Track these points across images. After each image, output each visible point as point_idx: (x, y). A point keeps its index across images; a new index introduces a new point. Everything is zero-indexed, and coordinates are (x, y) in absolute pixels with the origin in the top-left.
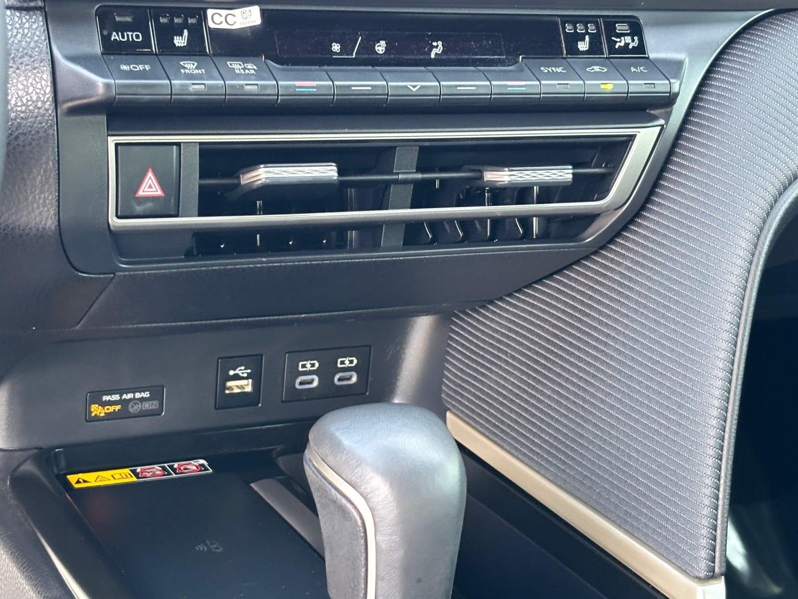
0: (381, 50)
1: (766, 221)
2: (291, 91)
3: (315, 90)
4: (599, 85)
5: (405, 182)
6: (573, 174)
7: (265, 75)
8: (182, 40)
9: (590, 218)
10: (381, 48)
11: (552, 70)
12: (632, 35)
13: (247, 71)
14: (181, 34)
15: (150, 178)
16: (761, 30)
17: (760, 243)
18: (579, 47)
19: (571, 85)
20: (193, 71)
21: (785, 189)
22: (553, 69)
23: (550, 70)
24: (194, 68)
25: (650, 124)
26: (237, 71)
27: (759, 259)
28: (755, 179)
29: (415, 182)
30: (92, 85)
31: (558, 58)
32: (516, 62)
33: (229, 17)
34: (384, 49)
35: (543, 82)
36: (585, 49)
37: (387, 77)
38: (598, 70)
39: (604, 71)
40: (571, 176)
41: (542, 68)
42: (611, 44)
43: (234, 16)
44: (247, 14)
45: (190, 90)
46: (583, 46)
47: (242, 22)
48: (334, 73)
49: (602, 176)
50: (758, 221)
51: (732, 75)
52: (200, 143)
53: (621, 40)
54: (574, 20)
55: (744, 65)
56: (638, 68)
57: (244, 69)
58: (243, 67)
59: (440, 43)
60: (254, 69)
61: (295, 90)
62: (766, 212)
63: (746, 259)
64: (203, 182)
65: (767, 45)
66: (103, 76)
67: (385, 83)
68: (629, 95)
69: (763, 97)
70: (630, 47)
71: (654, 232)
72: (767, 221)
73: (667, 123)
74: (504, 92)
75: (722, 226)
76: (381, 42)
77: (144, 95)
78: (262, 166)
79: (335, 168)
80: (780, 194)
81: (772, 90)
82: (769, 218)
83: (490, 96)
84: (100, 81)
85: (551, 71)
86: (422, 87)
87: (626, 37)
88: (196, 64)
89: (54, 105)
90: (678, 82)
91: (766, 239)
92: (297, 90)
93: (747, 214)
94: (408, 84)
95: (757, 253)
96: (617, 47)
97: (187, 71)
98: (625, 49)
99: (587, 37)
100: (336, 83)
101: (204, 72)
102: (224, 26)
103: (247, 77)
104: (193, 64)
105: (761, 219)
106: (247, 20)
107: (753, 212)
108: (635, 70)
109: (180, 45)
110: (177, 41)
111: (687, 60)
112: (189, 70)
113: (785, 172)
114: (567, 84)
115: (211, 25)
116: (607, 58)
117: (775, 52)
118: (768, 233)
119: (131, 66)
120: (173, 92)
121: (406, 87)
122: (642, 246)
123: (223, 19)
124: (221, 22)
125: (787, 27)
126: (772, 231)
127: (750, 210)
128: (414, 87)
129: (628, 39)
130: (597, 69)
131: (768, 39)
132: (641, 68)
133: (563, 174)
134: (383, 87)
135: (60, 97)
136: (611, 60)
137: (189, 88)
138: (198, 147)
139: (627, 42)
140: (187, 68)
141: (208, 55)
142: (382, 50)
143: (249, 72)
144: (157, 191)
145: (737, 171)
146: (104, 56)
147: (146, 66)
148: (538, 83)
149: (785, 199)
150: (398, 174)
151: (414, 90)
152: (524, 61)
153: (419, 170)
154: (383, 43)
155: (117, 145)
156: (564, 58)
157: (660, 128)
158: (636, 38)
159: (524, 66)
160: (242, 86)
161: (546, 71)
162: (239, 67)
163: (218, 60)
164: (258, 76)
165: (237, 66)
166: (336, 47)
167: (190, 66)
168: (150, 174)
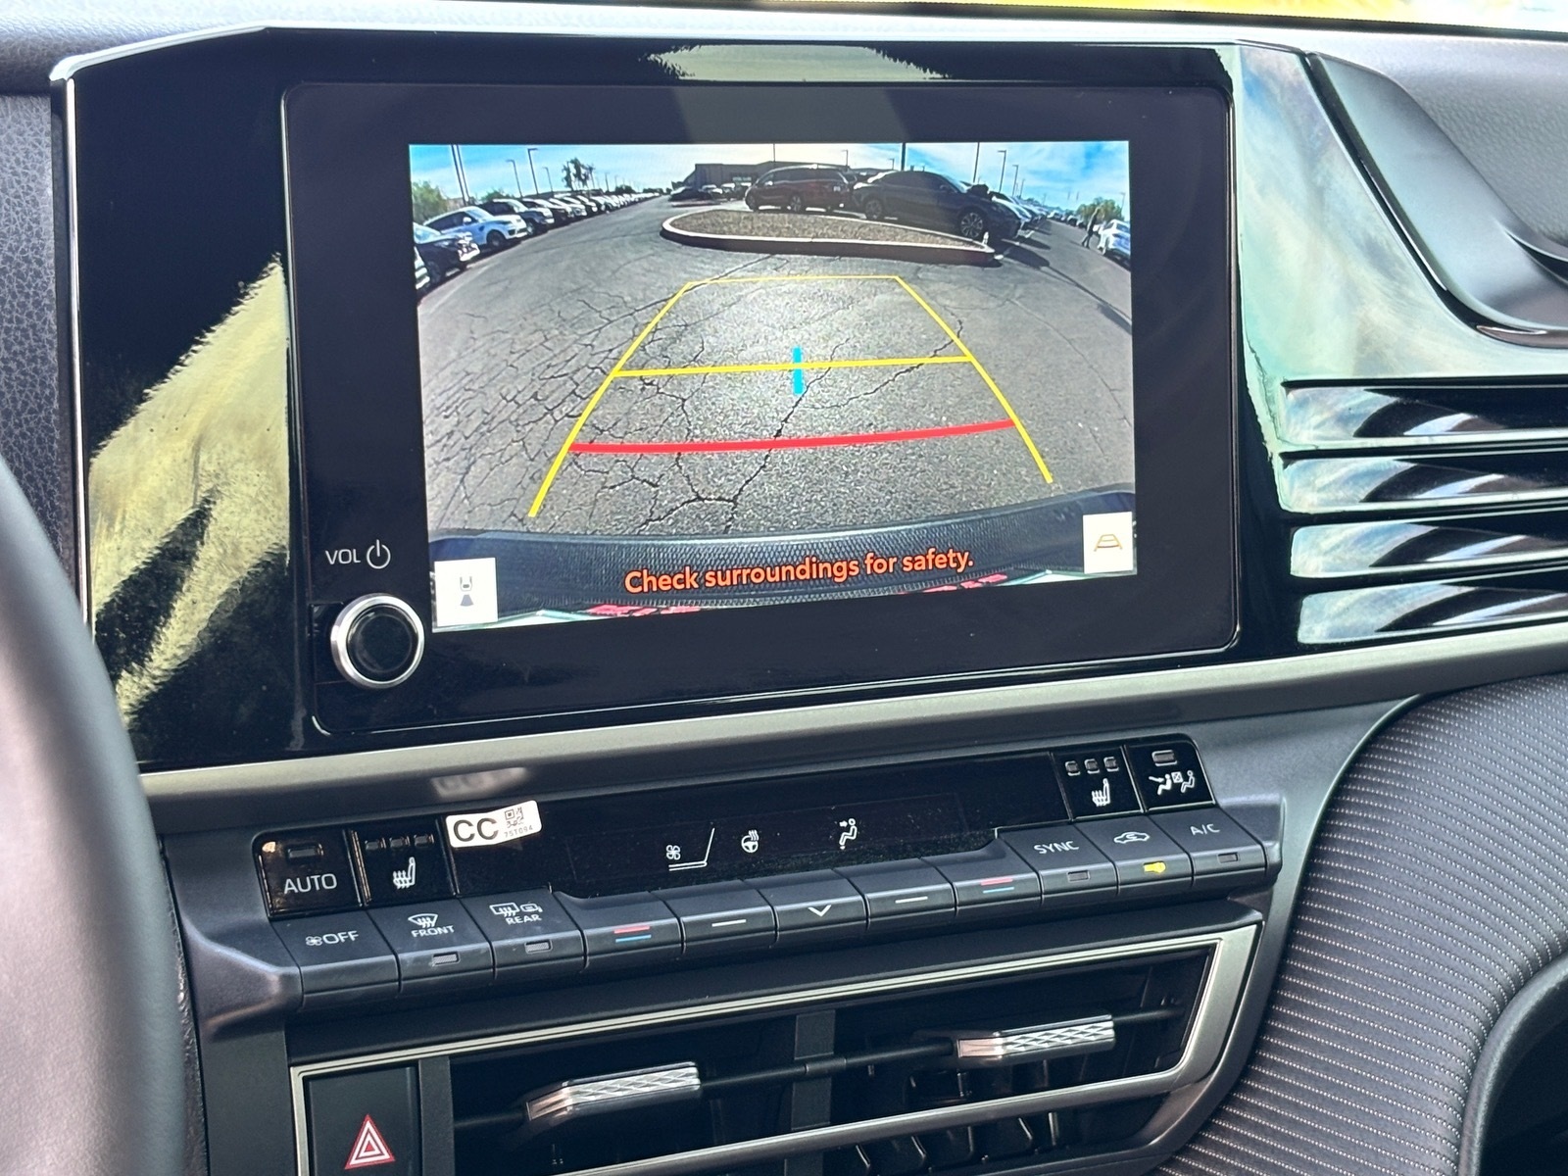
0: (751, 847)
1: (1471, 1081)
2: (608, 944)
3: (649, 936)
4: (1141, 866)
5: (818, 1076)
6: (1116, 1028)
7: (558, 922)
8: (407, 876)
9: (1152, 1102)
10: (750, 843)
11: (1054, 847)
12: (1182, 769)
13: (526, 919)
14: (404, 867)
15: (369, 1131)
16: (1405, 733)
17: (1468, 1123)
18: (1095, 799)
19: (1091, 872)
20: (433, 931)
21: (1496, 1017)
22: (1056, 845)
23: (1050, 848)
24: (433, 925)
25: (1236, 923)
26: (510, 921)
27: (1469, 1152)
28: (1441, 1007)
29: (836, 1075)
30: (259, 980)
31: (1061, 824)
32: (991, 840)
33: (485, 825)
34: (756, 843)
35: (1042, 873)
36: (1105, 803)
37: (771, 897)
38: (1135, 839)
39: (1145, 839)
40: (1111, 1033)
41: (1036, 847)
42: (1150, 790)
43: (493, 822)
44: (516, 816)
45: (430, 967)
46: (1101, 798)
47: (508, 830)
48: (677, 901)
49: (1163, 1024)
50: (1457, 1084)
51: (1367, 820)
52: (451, 1056)
53: (1166, 780)
54: (1078, 754)
55: (1386, 800)
56: (1203, 827)
57: (521, 915)
58: (518, 910)
59: (852, 822)
60: (537, 913)
61: (614, 942)
62: (1470, 1065)
63: (1449, 1155)
64: (460, 1124)
65: (1420, 761)
66: (278, 964)
67: (768, 908)
68: (1195, 878)
69: (1429, 856)
70: (1183, 790)
71: (1272, 1116)
72: (1474, 1081)
73: (1266, 918)
74: (977, 897)
75: (1394, 1098)
76: (750, 832)
77: (354, 986)
78: (565, 1084)
79: (694, 1070)
80: (1489, 1029)
81: (1443, 841)
82: (1475, 1075)
83: (953, 909)
84: (271, 972)
85: (1053, 850)
86: (834, 907)
87: (1173, 774)
88: (436, 916)
89: (192, 1023)
90: (1277, 846)
91: (1476, 1114)
92: (618, 940)
93: (1436, 1073)
94: (810, 905)
95: (1465, 1143)
96: (1159, 792)
97: (422, 933)
98: (1175, 794)
99: (1105, 781)
100: (684, 919)
101: (452, 931)
102: (478, 841)
103: (527, 929)
104: (432, 918)
105: (1462, 1078)
106: (517, 827)
107: (1447, 1067)
108: (1199, 831)
109: (403, 885)
110: (398, 880)
111: (1284, 800)
112: (426, 929)
113: (1491, 989)
114: (1086, 871)
115: (455, 843)
116: (1145, 814)
117: (1436, 771)
118: (1478, 1103)
119: (325, 937)
120: (403, 975)
121: (806, 910)
122: (1254, 1144)
123: (474, 830)
124: (472, 837)
125: (1450, 725)
126: (1485, 1099)
127: (1441, 1064)
128: (820, 908)
129: (1177, 777)
130: (1131, 837)
131: (1420, 749)
132: (1208, 826)
133: (1098, 1031)
134: (767, 914)
135: (202, 1009)
136: (1152, 816)
137: (430, 964)
138: (448, 1062)
139: (1175, 781)
140: (420, 927)
141: (454, 897)
142: (754, 847)
143: (529, 919)
144: (382, 1154)
145: (1405, 994)
146: (276, 924)
147: (350, 933)
148: (1034, 875)
149: (1498, 1036)
150: (803, 1063)
151: (821, 914)
152: (1001, 835)
153: (840, 1051)
154: (753, 834)
155: (306, 1080)
156: (1071, 823)
157: (1254, 927)
158: (1190, 773)
159: (1004, 846)
160: (522, 947)
161: (1045, 851)
162: (510, 912)
163: (472, 904)
164: (546, 925)
165: (507, 911)
166: (673, 852)
167: (426, 923)
168: (368, 1126)
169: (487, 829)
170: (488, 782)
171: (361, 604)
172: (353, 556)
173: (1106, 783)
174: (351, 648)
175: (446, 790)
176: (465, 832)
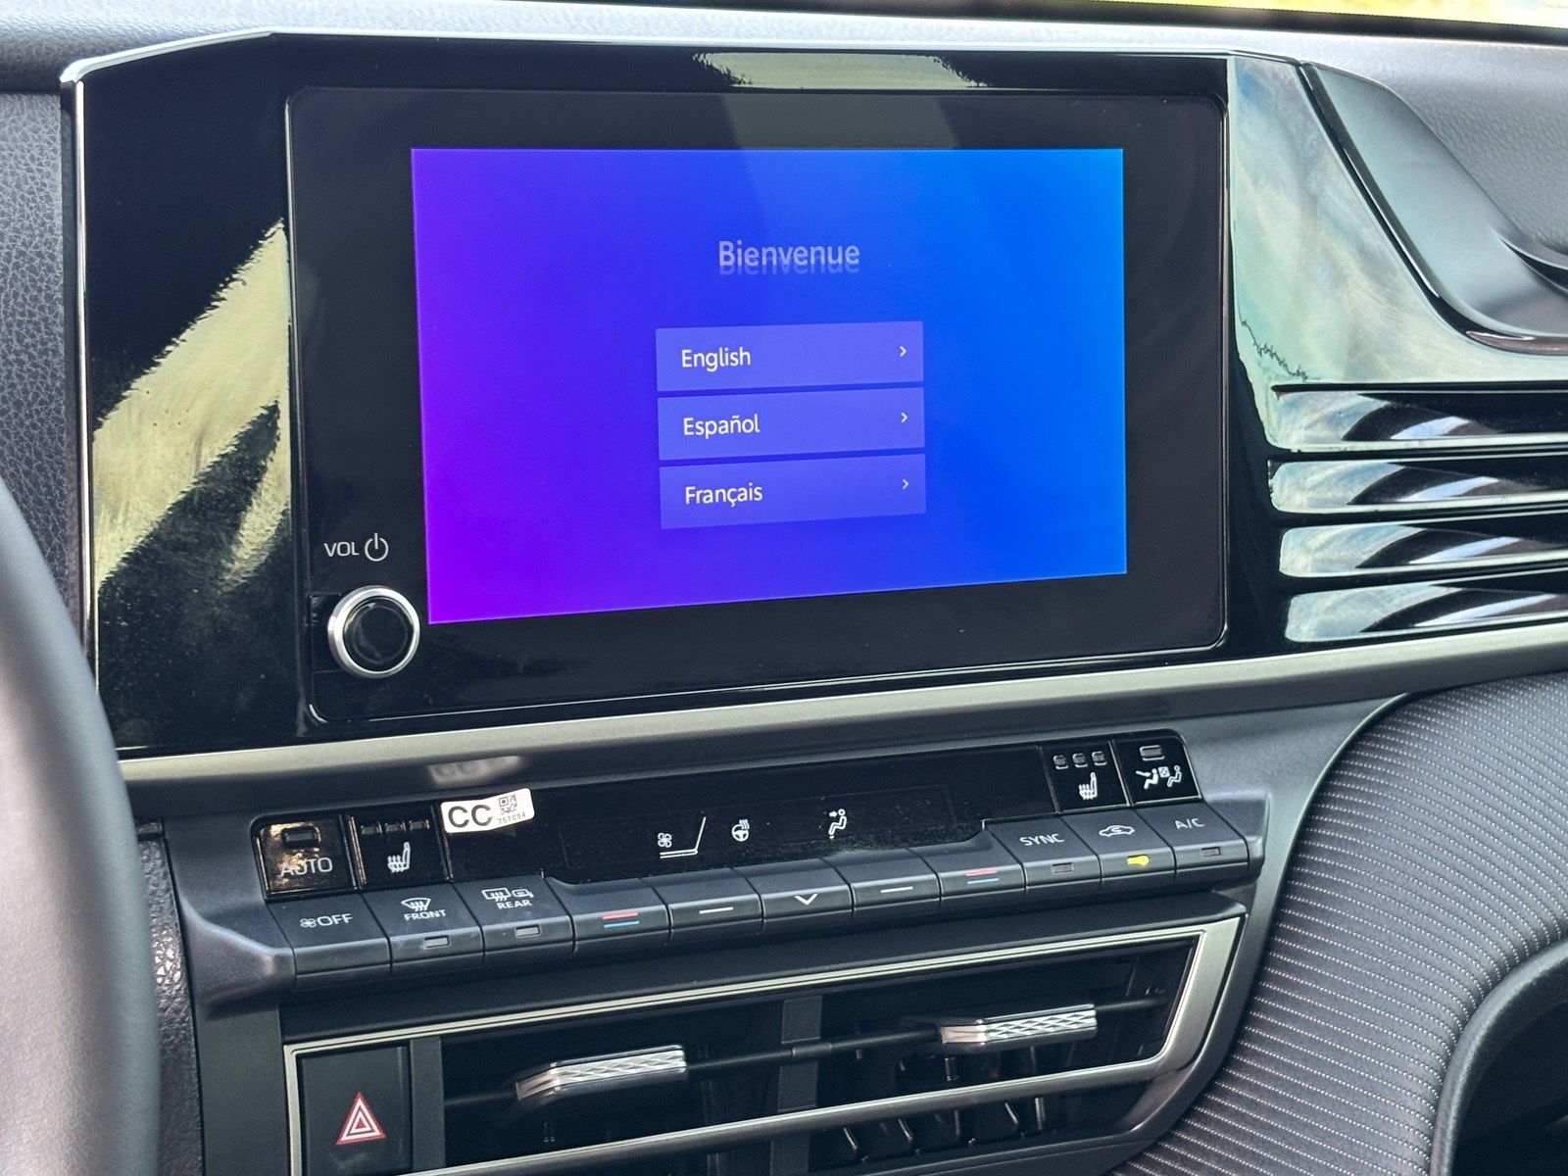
0: (741, 836)
1: (1445, 1074)
2: (595, 930)
3: (637, 923)
4: (1124, 859)
5: (804, 1059)
6: (1098, 1016)
7: (548, 907)
8: (401, 860)
9: (1134, 1089)
10: (741, 832)
11: (1039, 840)
12: (1169, 764)
13: (517, 904)
14: (399, 852)
15: (360, 1109)
16: (1391, 731)
17: (1441, 1115)
18: (1082, 793)
19: (1075, 864)
20: (425, 915)
21: (1472, 1012)
22: (1042, 837)
23: (1036, 840)
24: (426, 909)
25: (1220, 915)
26: (501, 906)
27: (1442, 1143)
28: (1417, 1000)
29: (822, 1059)
30: (253, 960)
31: (1048, 817)
32: (978, 831)
33: (479, 812)
34: (747, 832)
35: (1027, 865)
36: (1092, 797)
37: (758, 886)
38: (1119, 832)
39: (1130, 833)
40: (1093, 1021)
41: (1022, 839)
42: (1136, 784)
43: (487, 808)
44: (510, 803)
45: (421, 950)
46: (1088, 792)
47: (501, 817)
48: (668, 888)
49: (1148, 1012)
50: (1431, 1076)
51: (1351, 816)
52: (442, 1036)
53: (1152, 774)
54: (1066, 748)
55: (1370, 796)
56: (1188, 821)
57: (512, 900)
58: (510, 895)
59: (842, 812)
60: (528, 898)
61: (603, 928)
62: (1445, 1058)
63: (1421, 1146)
64: (450, 1103)
65: (1405, 758)
66: (272, 945)
67: (755, 896)
68: (1178, 871)
69: (1410, 853)
70: (1169, 784)
71: (1252, 1105)
72: (1448, 1074)
73: (1249, 911)
74: (961, 888)
75: (1370, 1089)
76: (741, 821)
77: (346, 968)
78: (553, 1065)
79: (680, 1053)
80: (1465, 1023)
81: (1425, 838)
82: (1450, 1067)
83: (938, 899)
84: (266, 953)
85: (1038, 843)
86: (820, 895)
87: (1160, 769)
88: (429, 900)
89: (188, 1001)
90: (1260, 841)
91: (1449, 1107)
92: (606, 926)
93: (1411, 1065)
94: (797, 894)
95: (1438, 1134)
96: (1146, 786)
97: (415, 916)
98: (1161, 788)
99: (1093, 775)
100: (672, 906)
101: (444, 915)
102: (472, 827)
103: (518, 914)
104: (425, 902)
105: (1436, 1071)
106: (511, 814)
107: (1421, 1060)
108: (1183, 825)
109: (398, 870)
110: (392, 864)
111: (1270, 796)
112: (419, 912)
113: (1467, 984)
114: (1070, 863)
115: (449, 828)
116: (1131, 808)
117: (1421, 769)
118: (1452, 1095)
119: (319, 919)
120: (395, 957)
121: (793, 898)
122: (1235, 1132)
123: (469, 816)
124: (466, 823)
125: (1436, 724)
126: (1458, 1092)
127: (1416, 1057)
128: (807, 897)
129: (1164, 771)
130: (1116, 830)
131: (1405, 747)
132: (1193, 821)
133: (1081, 1019)
134: (754, 902)
135: (198, 988)
136: (1140, 811)
137: (421, 947)
138: (440, 1042)
139: (1162, 776)
140: (413, 911)
141: (448, 882)
142: (744, 836)
143: (520, 904)
144: (373, 1131)
145: (1382, 988)
146: (271, 906)
147: (344, 916)
148: (1018, 866)
149: (1473, 1029)
150: (790, 1047)
151: (807, 902)
152: (989, 827)
153: (826, 1036)
154: (744, 823)
155: (299, 1058)
156: (1058, 816)
157: (1237, 919)
158: (1177, 768)
159: (991, 837)
160: (511, 932)
161: (1030, 843)
162: (502, 897)
163: (466, 889)
164: (536, 910)
165: (499, 896)
166: (665, 840)
167: (419, 907)
168: (360, 1103)
169: (481, 815)
170: (483, 769)
171: (358, 596)
172: (351, 549)
173: (1093, 777)
174: (348, 638)
175: (442, 777)
176: (460, 818)
